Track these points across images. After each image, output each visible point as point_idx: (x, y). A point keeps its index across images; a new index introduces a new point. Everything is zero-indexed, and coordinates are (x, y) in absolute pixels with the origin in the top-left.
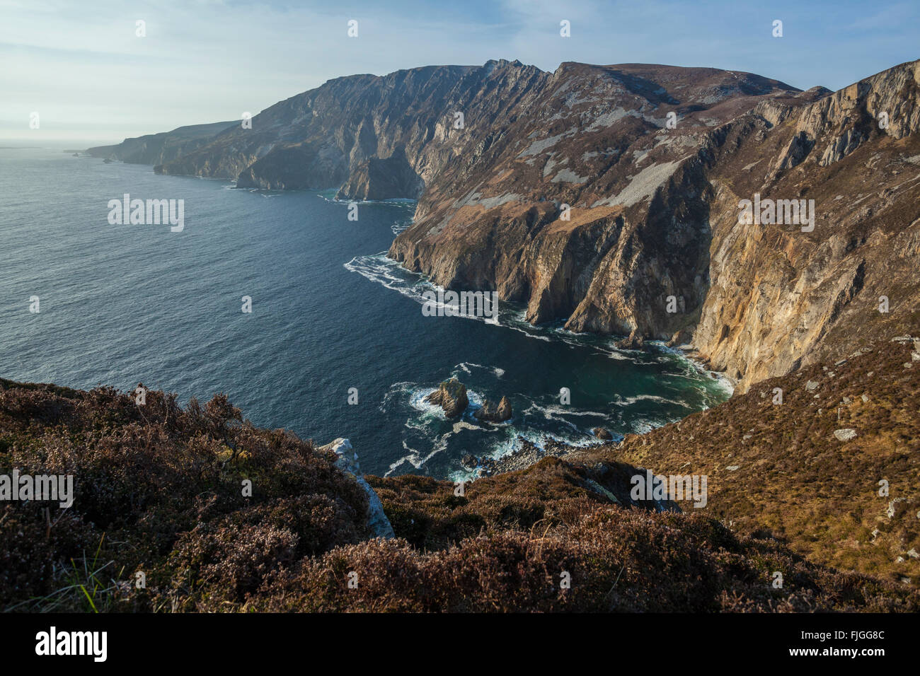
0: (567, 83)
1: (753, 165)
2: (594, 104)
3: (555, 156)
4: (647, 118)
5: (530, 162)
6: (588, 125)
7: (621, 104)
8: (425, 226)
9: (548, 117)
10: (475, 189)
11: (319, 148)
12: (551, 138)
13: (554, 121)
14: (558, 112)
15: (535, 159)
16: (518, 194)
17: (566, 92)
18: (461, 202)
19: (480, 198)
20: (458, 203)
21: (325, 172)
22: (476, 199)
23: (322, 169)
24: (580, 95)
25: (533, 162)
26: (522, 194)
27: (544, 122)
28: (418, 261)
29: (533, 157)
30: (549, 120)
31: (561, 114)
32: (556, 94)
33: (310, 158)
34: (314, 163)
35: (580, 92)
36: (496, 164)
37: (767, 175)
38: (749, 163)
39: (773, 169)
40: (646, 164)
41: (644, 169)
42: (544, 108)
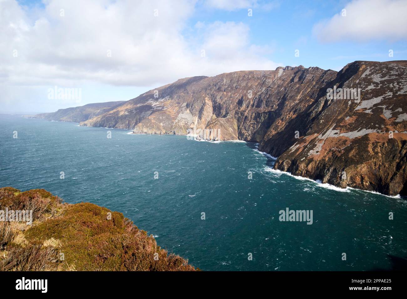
0: (368, 70)
3: (387, 108)
5: (368, 112)
8: (301, 150)
9: (365, 88)
10: (332, 128)
11: (178, 113)
12: (375, 99)
13: (371, 89)
14: (370, 85)
15: (371, 110)
16: (373, 129)
17: (370, 75)
18: (324, 136)
19: (339, 132)
20: (322, 136)
21: (184, 126)
22: (336, 134)
23: (182, 124)
24: (381, 76)
25: (371, 111)
26: (377, 129)
27: (363, 90)
28: (307, 171)
29: (369, 109)
30: (366, 89)
31: (374, 86)
32: (363, 76)
33: (174, 119)
34: (177, 121)
35: (380, 74)
36: (339, 114)
42: (359, 83)
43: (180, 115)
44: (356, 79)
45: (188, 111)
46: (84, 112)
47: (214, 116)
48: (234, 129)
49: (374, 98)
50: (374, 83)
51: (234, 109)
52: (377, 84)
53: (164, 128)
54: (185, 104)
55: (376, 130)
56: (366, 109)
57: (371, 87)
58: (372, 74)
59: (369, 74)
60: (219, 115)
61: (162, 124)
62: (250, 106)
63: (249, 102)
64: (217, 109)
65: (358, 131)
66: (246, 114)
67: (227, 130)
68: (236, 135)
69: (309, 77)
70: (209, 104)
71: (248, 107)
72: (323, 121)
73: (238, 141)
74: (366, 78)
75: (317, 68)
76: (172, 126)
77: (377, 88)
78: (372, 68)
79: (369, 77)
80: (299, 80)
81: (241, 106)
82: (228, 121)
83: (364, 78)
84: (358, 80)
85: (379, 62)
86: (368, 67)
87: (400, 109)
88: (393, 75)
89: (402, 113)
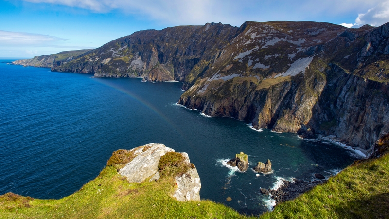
0: (250, 29)
1: (349, 56)
2: (264, 37)
3: (252, 58)
4: (289, 41)
5: (241, 61)
6: (263, 45)
7: (277, 36)
8: (195, 90)
10: (217, 73)
11: (132, 60)
12: (248, 51)
13: (248, 44)
14: (248, 40)
16: (238, 74)
17: (251, 32)
18: (211, 79)
19: (220, 76)
21: (136, 70)
22: (218, 77)
23: (134, 69)
24: (257, 34)
27: (243, 45)
28: (195, 105)
29: (242, 59)
30: (245, 44)
31: (250, 41)
32: (246, 34)
33: (129, 64)
34: (130, 66)
35: (256, 32)
36: (224, 63)
37: (358, 60)
38: (346, 56)
39: (360, 57)
40: (295, 59)
41: (295, 61)
42: (242, 40)
43: (134, 62)
44: (241, 36)
45: (140, 58)
46: (57, 60)
47: (159, 62)
48: (171, 72)
51: (172, 57)
52: (252, 40)
53: (120, 73)
54: (137, 53)
55: (240, 74)
57: (248, 42)
58: (252, 32)
60: (162, 61)
61: (118, 69)
62: (183, 54)
63: (182, 51)
64: (161, 57)
65: (230, 76)
66: (180, 61)
67: (165, 73)
68: (172, 77)
69: (222, 32)
70: (155, 53)
71: (181, 55)
73: (174, 81)
75: (229, 25)
76: (126, 71)
77: (252, 43)
78: (253, 27)
79: (249, 35)
80: (217, 34)
81: (177, 54)
82: (167, 66)
86: (251, 27)
87: (258, 60)
88: (263, 33)
89: (258, 62)
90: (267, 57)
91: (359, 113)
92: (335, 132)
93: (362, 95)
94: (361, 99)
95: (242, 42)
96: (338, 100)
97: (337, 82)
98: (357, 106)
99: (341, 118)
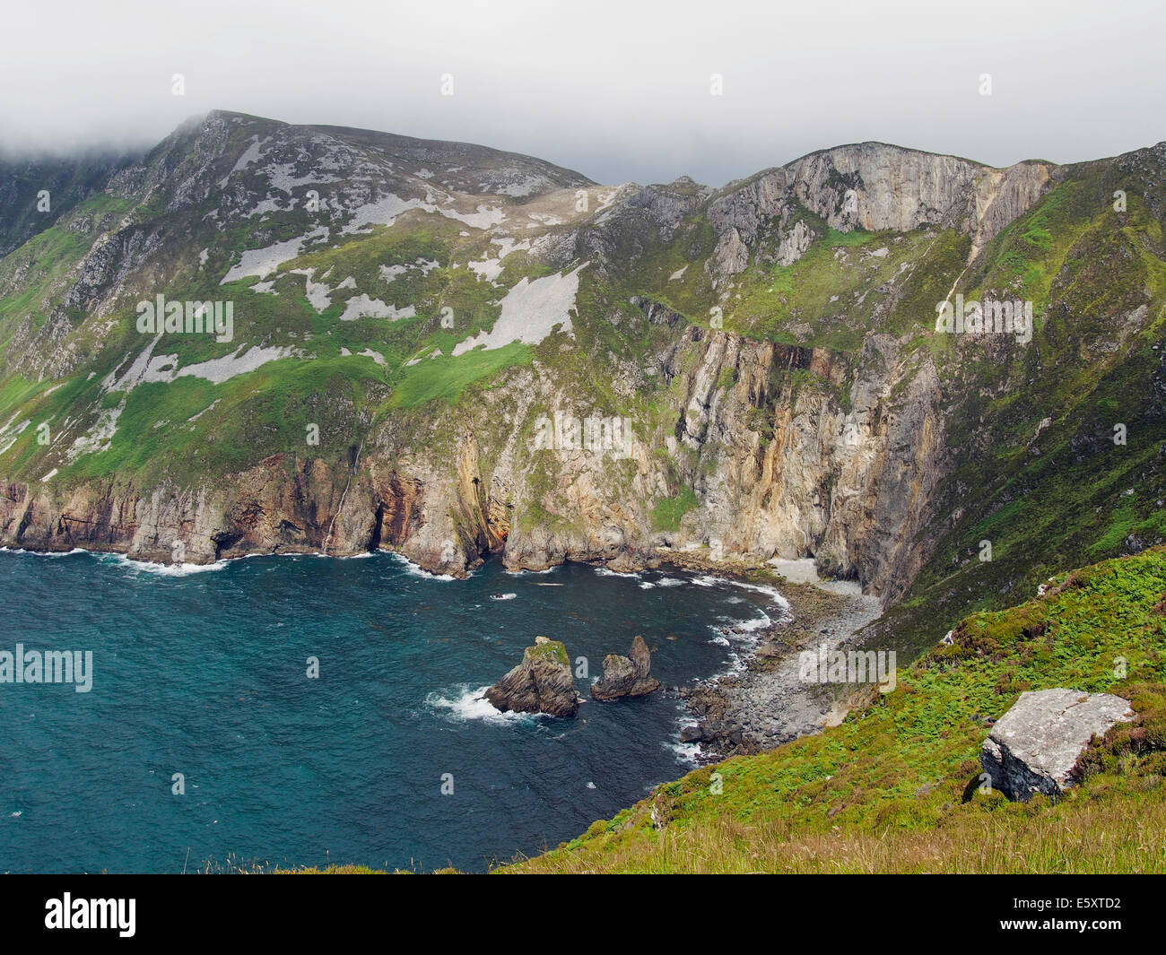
0: (255, 148)
1: (681, 272)
2: (335, 186)
3: (316, 276)
4: (446, 214)
5: (264, 288)
6: (345, 221)
7: (390, 189)
9: (248, 207)
10: (149, 350)
12: (281, 245)
13: (267, 214)
14: (264, 198)
15: (271, 283)
16: (281, 348)
17: (261, 164)
18: (126, 377)
19: (175, 364)
20: (117, 381)
22: (166, 368)
24: (294, 171)
25: (272, 288)
26: (293, 346)
27: (244, 215)
29: (266, 280)
30: (253, 211)
31: (277, 203)
32: (242, 165)
35: (292, 165)
37: (715, 283)
38: (673, 271)
39: (718, 275)
40: (509, 279)
41: (510, 286)
42: (231, 191)
49: (277, 242)
50: (276, 192)
52: (283, 198)
55: (289, 348)
56: (256, 280)
57: (268, 205)
58: (268, 160)
59: (260, 161)
65: (237, 357)
72: (117, 322)
74: (252, 172)
77: (286, 210)
78: (265, 141)
79: (259, 172)
83: (243, 171)
84: (228, 178)
85: (286, 125)
86: (256, 137)
87: (350, 282)
88: (326, 171)
89: (356, 293)
90: (390, 273)
91: (762, 449)
92: (698, 531)
93: (762, 393)
94: (760, 406)
95: (234, 205)
96: (688, 420)
97: (671, 358)
98: (752, 429)
99: (708, 479)
